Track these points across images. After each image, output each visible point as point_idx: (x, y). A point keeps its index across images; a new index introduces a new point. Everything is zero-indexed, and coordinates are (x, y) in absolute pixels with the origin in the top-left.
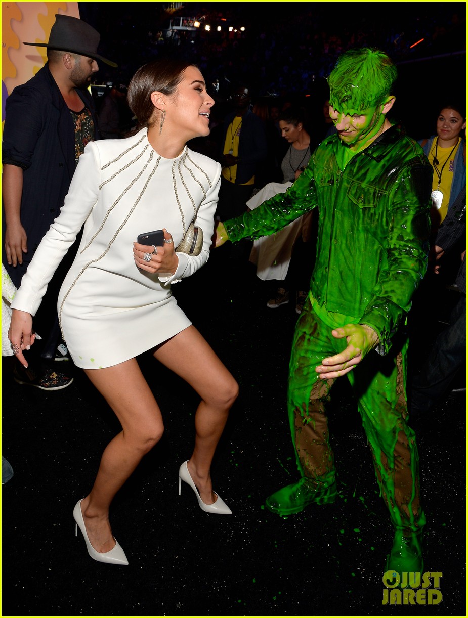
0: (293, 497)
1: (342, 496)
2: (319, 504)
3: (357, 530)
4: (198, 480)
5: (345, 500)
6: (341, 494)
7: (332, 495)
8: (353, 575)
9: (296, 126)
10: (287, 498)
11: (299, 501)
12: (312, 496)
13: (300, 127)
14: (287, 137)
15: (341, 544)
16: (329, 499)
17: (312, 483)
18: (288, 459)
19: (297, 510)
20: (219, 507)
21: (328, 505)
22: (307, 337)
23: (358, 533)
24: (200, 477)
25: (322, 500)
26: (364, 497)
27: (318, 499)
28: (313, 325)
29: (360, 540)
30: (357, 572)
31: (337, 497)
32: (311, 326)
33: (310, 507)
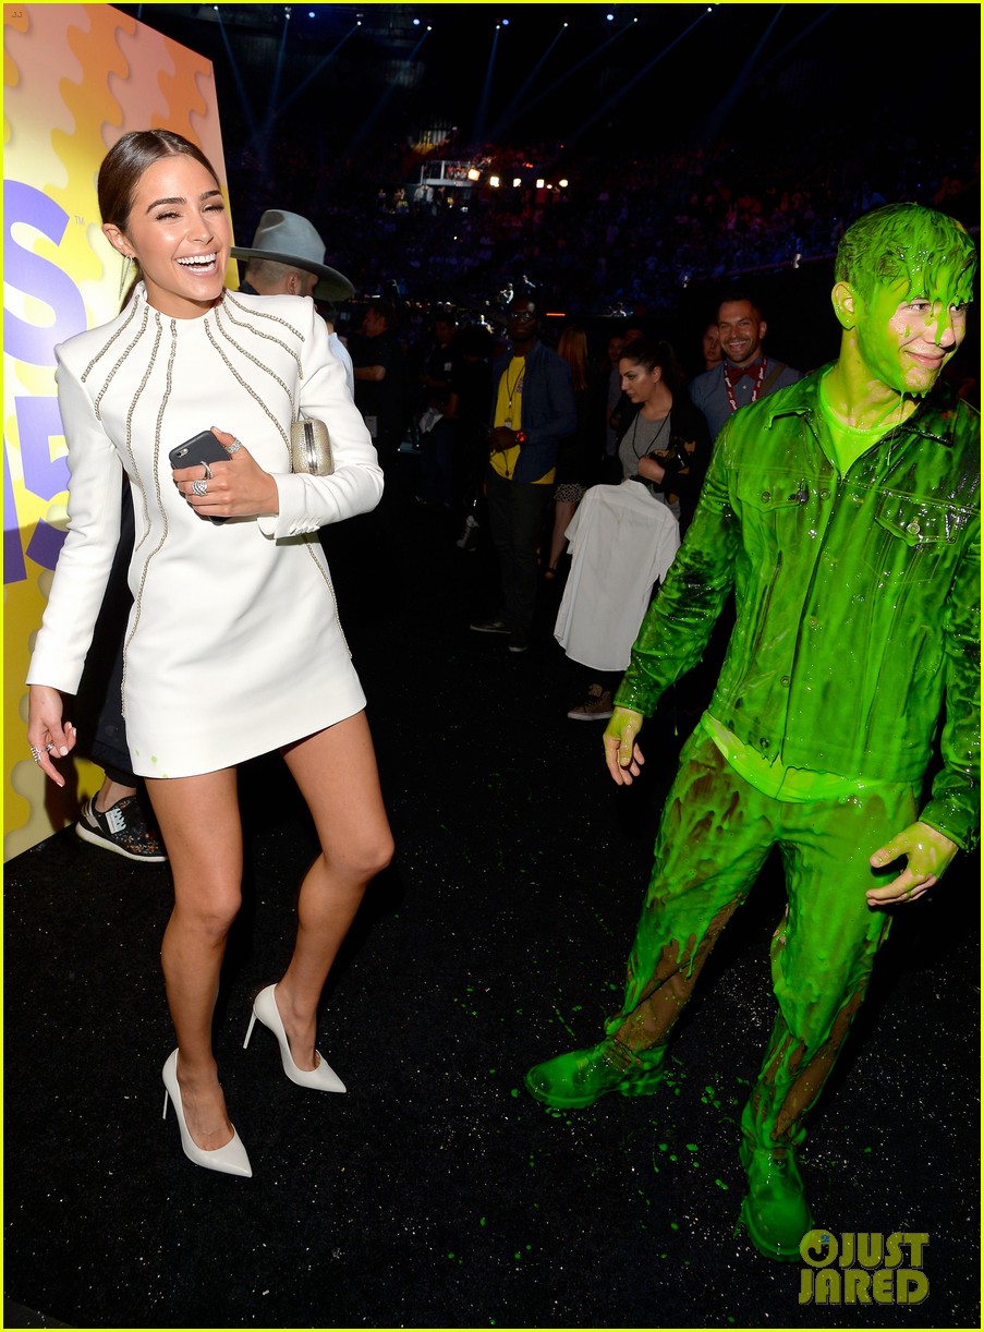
0: (579, 1078)
1: (670, 1084)
2: (626, 1095)
3: (692, 1147)
4: (294, 1022)
5: (677, 1091)
6: (670, 1079)
7: (651, 1081)
8: (674, 1226)
9: (650, 371)
10: (567, 1079)
11: (591, 1086)
12: (615, 1079)
13: (657, 372)
14: (630, 392)
15: (657, 1170)
16: (647, 1087)
17: (622, 1056)
18: (575, 1009)
19: (582, 1102)
20: (323, 1079)
21: (643, 1098)
22: (716, 821)
23: (694, 1152)
24: (297, 1016)
25: (633, 1088)
26: (715, 1087)
27: (625, 1086)
28: (729, 796)
29: (696, 1165)
30: (682, 1223)
31: (662, 1084)
32: (723, 800)
33: (609, 1098)
